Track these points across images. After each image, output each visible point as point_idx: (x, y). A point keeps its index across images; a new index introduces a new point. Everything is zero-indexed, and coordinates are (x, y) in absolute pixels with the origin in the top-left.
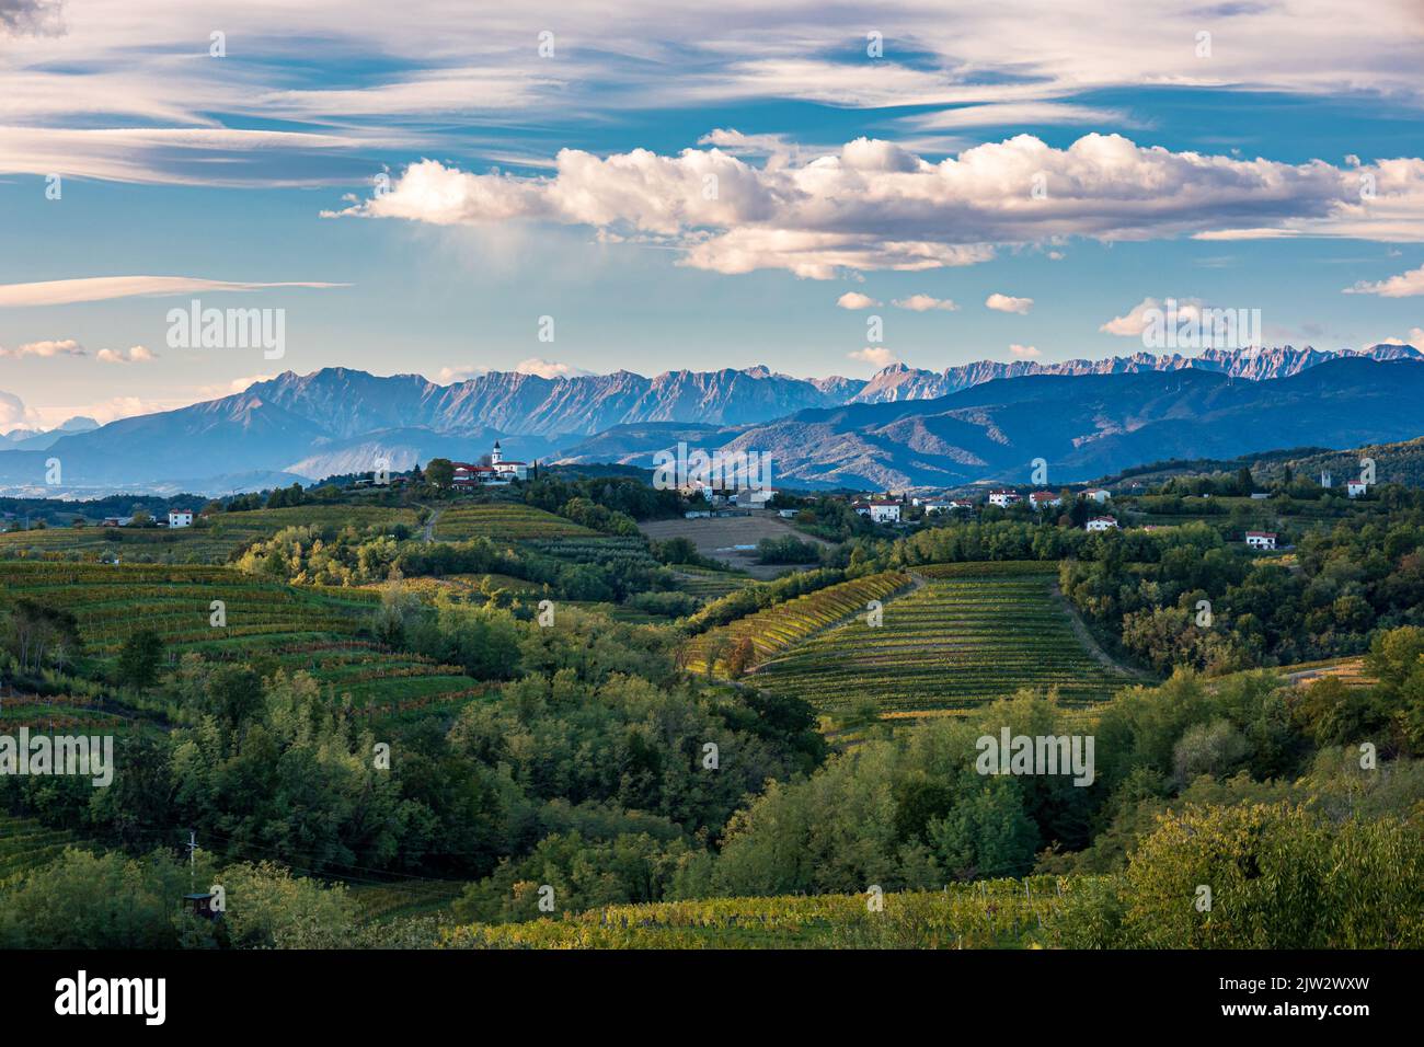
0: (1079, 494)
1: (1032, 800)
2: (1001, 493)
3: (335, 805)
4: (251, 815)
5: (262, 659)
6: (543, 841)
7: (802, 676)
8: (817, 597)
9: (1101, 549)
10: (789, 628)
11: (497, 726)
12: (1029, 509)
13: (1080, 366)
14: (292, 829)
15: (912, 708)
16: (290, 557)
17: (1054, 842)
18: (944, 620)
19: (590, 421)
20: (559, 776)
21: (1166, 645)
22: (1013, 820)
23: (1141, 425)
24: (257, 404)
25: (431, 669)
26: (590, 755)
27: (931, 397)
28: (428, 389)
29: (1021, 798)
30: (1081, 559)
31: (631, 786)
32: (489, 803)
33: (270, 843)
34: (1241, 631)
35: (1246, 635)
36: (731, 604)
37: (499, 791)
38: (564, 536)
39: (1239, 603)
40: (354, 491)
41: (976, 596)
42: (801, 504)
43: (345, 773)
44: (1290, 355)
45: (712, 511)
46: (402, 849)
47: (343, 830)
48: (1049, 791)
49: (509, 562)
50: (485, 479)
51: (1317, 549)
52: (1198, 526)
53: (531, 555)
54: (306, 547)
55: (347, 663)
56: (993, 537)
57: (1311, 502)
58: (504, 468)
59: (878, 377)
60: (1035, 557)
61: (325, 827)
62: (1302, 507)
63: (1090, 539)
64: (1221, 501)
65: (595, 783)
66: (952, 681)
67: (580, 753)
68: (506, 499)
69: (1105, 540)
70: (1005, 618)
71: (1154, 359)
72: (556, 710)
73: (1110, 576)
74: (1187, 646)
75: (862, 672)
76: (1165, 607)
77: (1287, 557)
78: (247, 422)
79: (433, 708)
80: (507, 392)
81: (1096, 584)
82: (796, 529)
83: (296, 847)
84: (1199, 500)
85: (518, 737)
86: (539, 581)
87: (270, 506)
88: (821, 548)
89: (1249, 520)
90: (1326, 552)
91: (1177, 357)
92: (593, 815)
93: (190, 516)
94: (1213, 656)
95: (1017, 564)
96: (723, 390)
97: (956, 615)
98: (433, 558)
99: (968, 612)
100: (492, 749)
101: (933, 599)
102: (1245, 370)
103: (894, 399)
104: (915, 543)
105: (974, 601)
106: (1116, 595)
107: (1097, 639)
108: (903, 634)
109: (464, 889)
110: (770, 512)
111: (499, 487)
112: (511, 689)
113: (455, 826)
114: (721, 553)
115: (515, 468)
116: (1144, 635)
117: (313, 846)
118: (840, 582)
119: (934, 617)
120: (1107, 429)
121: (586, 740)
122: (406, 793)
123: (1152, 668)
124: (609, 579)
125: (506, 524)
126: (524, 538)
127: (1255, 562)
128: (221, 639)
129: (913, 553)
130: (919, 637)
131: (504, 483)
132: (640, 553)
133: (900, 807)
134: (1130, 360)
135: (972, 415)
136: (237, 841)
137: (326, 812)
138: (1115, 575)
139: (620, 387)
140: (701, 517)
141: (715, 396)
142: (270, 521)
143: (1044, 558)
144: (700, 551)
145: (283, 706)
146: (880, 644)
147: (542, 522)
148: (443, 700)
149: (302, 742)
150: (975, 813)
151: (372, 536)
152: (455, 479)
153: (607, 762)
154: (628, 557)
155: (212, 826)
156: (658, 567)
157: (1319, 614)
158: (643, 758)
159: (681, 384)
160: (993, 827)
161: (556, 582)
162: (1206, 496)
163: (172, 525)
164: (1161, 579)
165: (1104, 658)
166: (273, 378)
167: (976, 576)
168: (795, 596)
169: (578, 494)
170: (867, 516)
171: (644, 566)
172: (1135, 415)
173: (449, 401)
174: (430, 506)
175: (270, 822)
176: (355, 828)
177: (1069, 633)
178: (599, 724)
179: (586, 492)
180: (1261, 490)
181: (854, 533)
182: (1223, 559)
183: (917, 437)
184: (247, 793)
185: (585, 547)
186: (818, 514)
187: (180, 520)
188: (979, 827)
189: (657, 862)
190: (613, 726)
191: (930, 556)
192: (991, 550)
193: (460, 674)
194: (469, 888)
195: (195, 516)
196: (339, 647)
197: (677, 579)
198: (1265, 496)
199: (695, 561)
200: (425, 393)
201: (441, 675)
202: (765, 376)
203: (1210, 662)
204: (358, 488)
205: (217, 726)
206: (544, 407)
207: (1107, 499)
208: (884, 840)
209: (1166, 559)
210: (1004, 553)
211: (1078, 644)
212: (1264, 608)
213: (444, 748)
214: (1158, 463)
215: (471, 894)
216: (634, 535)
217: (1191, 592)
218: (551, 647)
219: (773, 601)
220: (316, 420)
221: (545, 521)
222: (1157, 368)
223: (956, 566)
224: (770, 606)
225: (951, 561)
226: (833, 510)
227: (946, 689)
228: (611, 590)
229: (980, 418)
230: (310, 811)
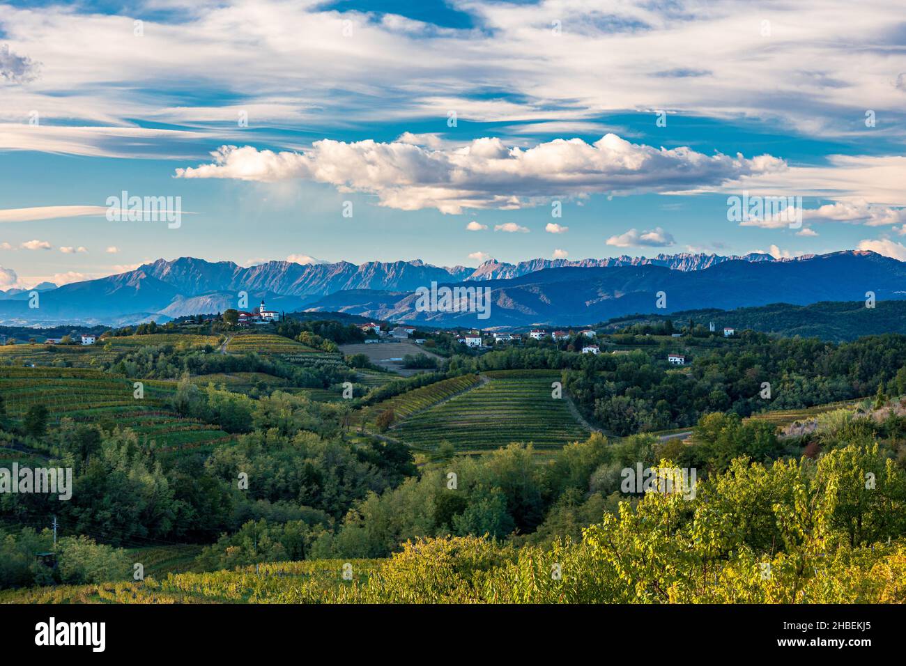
0: (579, 333)
1: (512, 504)
2: (536, 332)
3: (137, 503)
4: (90, 507)
5: (106, 421)
6: (246, 524)
7: (419, 431)
8: (430, 388)
9: (585, 364)
10: (414, 404)
11: (234, 459)
12: (551, 341)
13: (591, 262)
14: (112, 516)
15: (479, 449)
16: (147, 362)
17: (517, 529)
18: (498, 401)
19: (325, 288)
20: (266, 487)
21: (617, 416)
22: (499, 516)
23: (622, 295)
24: (143, 276)
25: (202, 426)
26: (283, 476)
27: (510, 278)
28: (237, 269)
29: (505, 503)
30: (573, 369)
31: (306, 493)
32: (225, 502)
33: (100, 523)
34: (659, 409)
35: (661, 411)
36: (384, 391)
37: (232, 495)
38: (298, 352)
39: (659, 394)
40: (184, 326)
41: (516, 388)
42: (428, 336)
43: (144, 485)
44: (704, 258)
45: (379, 339)
46: (175, 527)
47: (142, 515)
48: (522, 500)
49: (266, 366)
50: (256, 321)
51: (701, 365)
52: (638, 351)
53: (278, 362)
54: (156, 357)
55: (156, 423)
56: (527, 356)
57: (704, 339)
58: (267, 314)
59: (481, 267)
60: (549, 367)
61: (130, 515)
62: (699, 341)
63: (579, 358)
64: (656, 338)
65: (286, 491)
66: (501, 434)
67: (279, 474)
68: (267, 331)
69: (587, 359)
70: (532, 401)
71: (631, 259)
72: (268, 451)
73: (589, 378)
74: (629, 417)
75: (453, 429)
76: (618, 395)
77: (685, 369)
78: (137, 287)
79: (201, 449)
80: (280, 272)
81: (581, 382)
82: (425, 350)
83: (115, 525)
84: (643, 337)
85: (244, 465)
86: (282, 376)
87: (139, 333)
88: (438, 360)
89: (670, 348)
90: (706, 367)
91: (643, 258)
92: (281, 509)
93: (94, 338)
94: (643, 423)
95: (539, 371)
96: (397, 272)
97: (505, 398)
98: (225, 363)
99: (512, 396)
100: (230, 472)
101: (492, 389)
102: (680, 266)
103: (490, 278)
104: (484, 359)
105: (515, 391)
106: (592, 390)
107: (581, 413)
108: (475, 409)
109: (203, 550)
110: (411, 341)
111: (263, 325)
112: (242, 438)
113: (205, 514)
114: (384, 362)
115: (272, 314)
116: (606, 410)
117: (124, 525)
118: (444, 379)
119: (493, 399)
120: (604, 296)
121: (282, 467)
122: (178, 496)
123: (610, 429)
124: (321, 376)
125: (266, 345)
126: (276, 353)
127: (668, 372)
128: (87, 409)
129: (484, 364)
130: (485, 410)
131: (266, 323)
132: (339, 362)
133: (437, 508)
134: (617, 259)
135: (532, 288)
136: (82, 522)
137: (131, 506)
138: (592, 378)
139: (342, 270)
140: (373, 342)
141: (393, 276)
142: (137, 342)
143: (554, 368)
144: (372, 361)
145: (111, 447)
146: (464, 413)
147: (285, 344)
148: (208, 444)
149: (121, 468)
150: (478, 511)
151: (192, 351)
152: (239, 320)
153: (294, 479)
154: (332, 364)
155: (69, 513)
156: (349, 369)
157: (701, 400)
158: (313, 477)
159: (375, 268)
160: (488, 520)
161: (291, 377)
162: (647, 335)
163: (84, 344)
164: (616, 381)
165: (584, 423)
166: (153, 262)
167: (516, 377)
168: (419, 387)
169: (307, 329)
170: (464, 343)
171: (341, 369)
172: (619, 289)
173: (248, 276)
174: (226, 335)
175: (100, 512)
176: (148, 515)
177: (566, 409)
178: (290, 459)
179: (310, 328)
180: (677, 332)
181: (456, 352)
182: (650, 370)
183: (501, 300)
184: (88, 496)
185: (309, 358)
186: (437, 342)
187: (88, 341)
188: (480, 519)
189: (307, 536)
190: (297, 460)
191: (492, 366)
192: (525, 364)
193: (219, 430)
194: (206, 549)
195: (97, 338)
196: (152, 414)
197: (358, 376)
198: (679, 335)
199: (369, 367)
200: (235, 272)
201: (208, 430)
202: (421, 265)
203: (641, 426)
204: (186, 324)
205: (74, 458)
206: (300, 281)
207: (594, 336)
208: (428, 526)
209: (619, 369)
210: (532, 365)
211: (570, 415)
212: (672, 397)
213: (201, 471)
214: (629, 316)
215: (207, 552)
216: (336, 352)
217: (632, 387)
218: (269, 416)
219: (407, 389)
220: (176, 286)
221: (288, 344)
222: (632, 264)
223: (506, 372)
224: (405, 392)
225: (504, 369)
226: (445, 340)
227: (498, 438)
228: (321, 382)
229: (536, 290)
230: (122, 506)
